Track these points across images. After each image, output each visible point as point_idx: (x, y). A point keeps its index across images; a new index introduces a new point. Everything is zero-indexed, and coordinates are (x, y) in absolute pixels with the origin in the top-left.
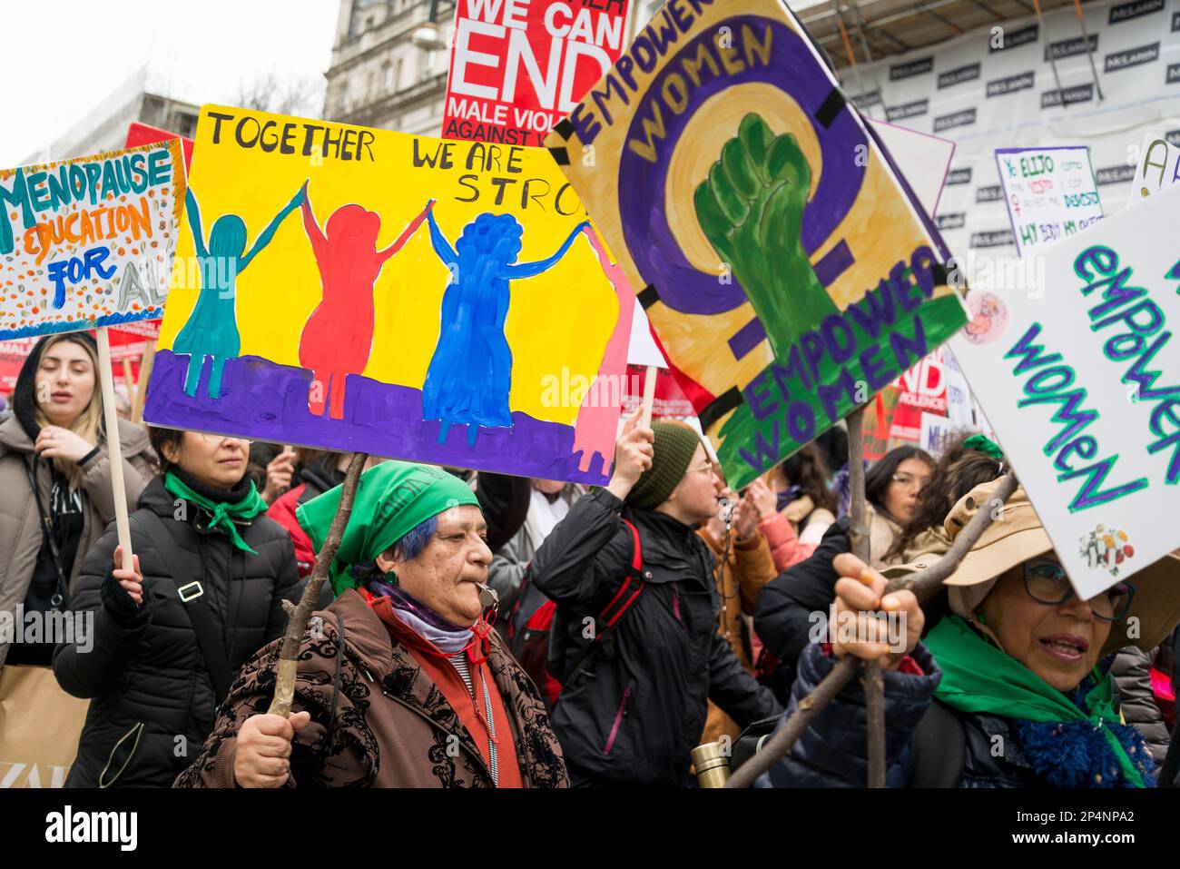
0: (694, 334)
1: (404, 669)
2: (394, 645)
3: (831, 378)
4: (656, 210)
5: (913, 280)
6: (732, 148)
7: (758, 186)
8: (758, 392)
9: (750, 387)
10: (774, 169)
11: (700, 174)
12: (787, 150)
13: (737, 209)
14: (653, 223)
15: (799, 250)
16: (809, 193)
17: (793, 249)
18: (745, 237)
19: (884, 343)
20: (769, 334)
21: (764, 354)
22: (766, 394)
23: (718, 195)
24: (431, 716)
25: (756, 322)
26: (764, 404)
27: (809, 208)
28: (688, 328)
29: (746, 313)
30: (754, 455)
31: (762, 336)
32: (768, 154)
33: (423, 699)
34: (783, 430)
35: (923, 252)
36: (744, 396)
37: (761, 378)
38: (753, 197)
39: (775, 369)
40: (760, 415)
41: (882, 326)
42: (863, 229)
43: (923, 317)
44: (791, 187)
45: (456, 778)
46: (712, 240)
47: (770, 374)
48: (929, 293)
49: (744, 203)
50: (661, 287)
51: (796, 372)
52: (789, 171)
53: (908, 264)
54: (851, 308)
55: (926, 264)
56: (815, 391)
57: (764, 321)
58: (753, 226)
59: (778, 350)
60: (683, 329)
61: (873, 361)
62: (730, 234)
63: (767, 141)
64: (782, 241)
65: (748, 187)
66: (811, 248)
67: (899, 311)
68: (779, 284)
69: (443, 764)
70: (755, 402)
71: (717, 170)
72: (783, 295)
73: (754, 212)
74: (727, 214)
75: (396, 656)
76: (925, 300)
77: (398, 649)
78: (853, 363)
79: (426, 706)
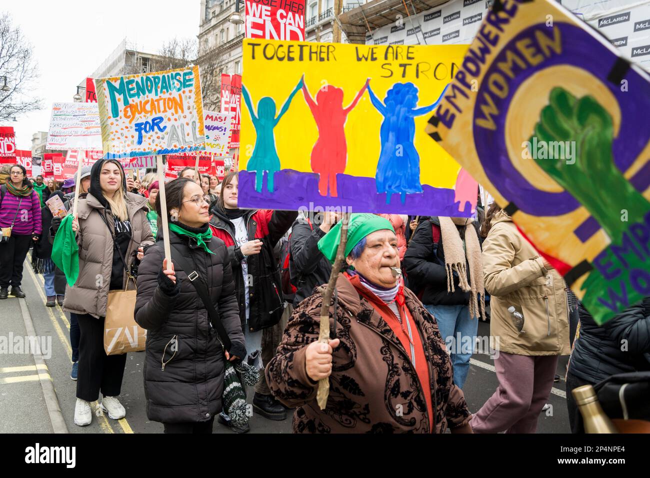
0: (548, 228)
1: (366, 310)
2: (361, 299)
4: (503, 158)
6: (547, 112)
7: (572, 133)
8: (603, 262)
9: (597, 260)
10: (582, 120)
11: (529, 132)
12: (589, 106)
14: (503, 165)
15: (615, 171)
16: (613, 132)
17: (608, 169)
20: (601, 223)
21: (602, 239)
22: (610, 264)
24: (381, 332)
25: (590, 218)
26: (610, 270)
27: (616, 141)
28: (542, 225)
29: (582, 214)
30: (610, 303)
31: (598, 227)
32: (575, 111)
33: (376, 324)
34: (629, 287)
36: (594, 265)
37: (603, 254)
39: (613, 248)
40: (609, 277)
44: (598, 128)
45: (394, 362)
46: (547, 171)
47: (610, 252)
50: (518, 202)
51: (630, 249)
52: (594, 120)
57: (597, 218)
59: (613, 236)
60: (539, 227)
62: (559, 166)
63: (572, 103)
64: (599, 166)
65: (565, 135)
66: (624, 167)
68: (604, 193)
69: (388, 356)
70: (603, 269)
71: (540, 127)
72: (609, 201)
75: (362, 304)
77: (363, 301)
79: (378, 327)
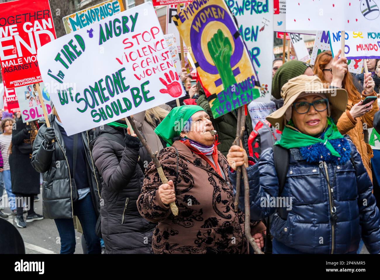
3: (235, 99)
4: (198, 44)
5: (251, 82)
6: (216, 36)
7: (221, 47)
8: (220, 96)
9: (219, 94)
10: (225, 45)
11: (209, 39)
12: (227, 41)
13: (217, 51)
14: (198, 47)
15: (230, 66)
16: (232, 53)
17: (228, 65)
18: (218, 58)
19: (245, 95)
20: (223, 83)
21: (222, 88)
22: (222, 97)
23: (213, 46)
25: (220, 79)
26: (221, 100)
27: (232, 57)
28: (206, 76)
29: (218, 76)
30: (219, 111)
31: (221, 83)
32: (224, 40)
34: (225, 107)
35: (253, 77)
36: (218, 96)
37: (221, 93)
38: (221, 49)
39: (224, 92)
40: (221, 102)
41: (245, 90)
42: (242, 66)
43: (253, 91)
44: (228, 50)
46: (211, 56)
47: (223, 93)
48: (254, 87)
49: (218, 50)
50: (200, 63)
51: (228, 94)
52: (228, 47)
53: (250, 78)
54: (239, 84)
55: (254, 80)
56: (232, 100)
57: (222, 80)
58: (220, 57)
59: (225, 87)
60: (205, 75)
61: (243, 98)
62: (215, 56)
63: (223, 37)
64: (226, 62)
65: (219, 47)
66: (232, 66)
67: (248, 88)
68: (225, 72)
69: (213, 182)
70: (220, 98)
71: (212, 39)
72: (226, 75)
73: (220, 53)
74: (215, 51)
76: (253, 88)
78: (239, 97)
